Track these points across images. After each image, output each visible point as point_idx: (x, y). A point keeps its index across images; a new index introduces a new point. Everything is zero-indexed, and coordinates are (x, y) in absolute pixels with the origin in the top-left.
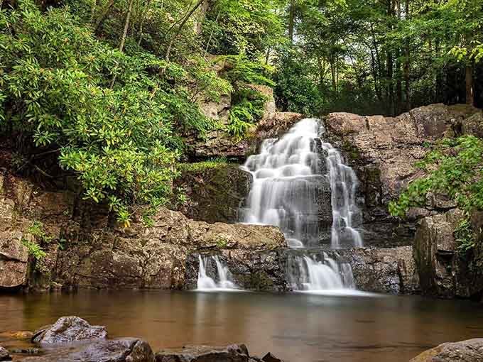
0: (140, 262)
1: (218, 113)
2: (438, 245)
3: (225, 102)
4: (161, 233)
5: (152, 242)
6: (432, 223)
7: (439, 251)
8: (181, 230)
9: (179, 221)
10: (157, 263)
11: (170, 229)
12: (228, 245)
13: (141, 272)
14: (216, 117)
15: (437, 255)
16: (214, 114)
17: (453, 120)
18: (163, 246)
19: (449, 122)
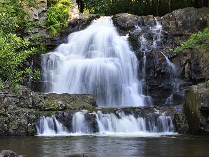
0: (6, 121)
1: (39, 14)
2: (202, 104)
3: (43, 7)
4: (15, 101)
5: (11, 107)
6: (197, 90)
7: (202, 107)
8: (28, 98)
9: (26, 92)
10: (17, 121)
11: (20, 98)
12: (60, 108)
13: (6, 127)
14: (37, 18)
15: (201, 110)
16: (35, 15)
17: (201, 19)
18: (19, 109)
19: (198, 20)
